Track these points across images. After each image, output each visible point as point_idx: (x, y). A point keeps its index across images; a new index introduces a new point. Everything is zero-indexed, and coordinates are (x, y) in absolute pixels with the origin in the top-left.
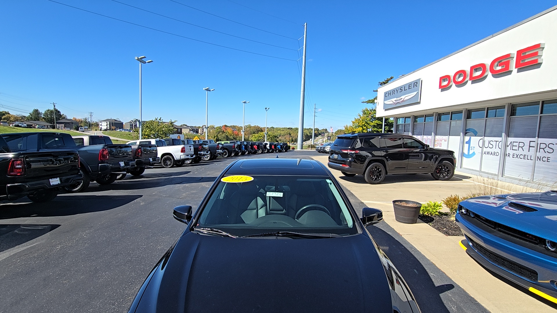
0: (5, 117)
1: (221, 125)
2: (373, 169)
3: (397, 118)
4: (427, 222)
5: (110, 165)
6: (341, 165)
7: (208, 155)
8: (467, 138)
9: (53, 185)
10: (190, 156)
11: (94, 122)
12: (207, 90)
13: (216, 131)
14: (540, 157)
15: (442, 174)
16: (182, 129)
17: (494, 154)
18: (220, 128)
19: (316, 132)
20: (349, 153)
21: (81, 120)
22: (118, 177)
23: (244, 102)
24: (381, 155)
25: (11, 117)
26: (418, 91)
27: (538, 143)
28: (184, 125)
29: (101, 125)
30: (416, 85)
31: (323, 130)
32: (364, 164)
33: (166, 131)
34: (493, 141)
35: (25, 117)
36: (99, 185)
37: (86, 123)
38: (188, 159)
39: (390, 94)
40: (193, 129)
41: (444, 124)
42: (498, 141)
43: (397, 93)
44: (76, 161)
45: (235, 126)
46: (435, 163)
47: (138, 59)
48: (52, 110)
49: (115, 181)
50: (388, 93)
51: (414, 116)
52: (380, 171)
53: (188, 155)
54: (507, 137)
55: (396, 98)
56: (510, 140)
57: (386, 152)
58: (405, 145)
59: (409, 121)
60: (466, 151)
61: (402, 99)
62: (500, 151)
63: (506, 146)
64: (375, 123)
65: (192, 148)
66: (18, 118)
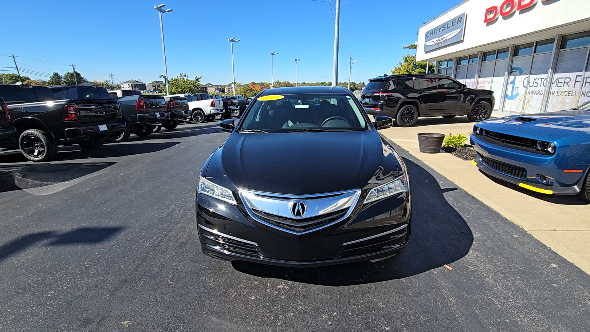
0: (26, 82)
1: (248, 83)
2: (406, 112)
3: (439, 62)
4: (450, 152)
5: (147, 115)
6: (373, 109)
7: (238, 111)
8: (512, 78)
9: (102, 131)
10: (220, 110)
11: (115, 84)
12: (232, 41)
13: (244, 89)
14: (585, 92)
15: (478, 116)
16: (208, 89)
17: (538, 93)
18: (247, 85)
19: (352, 86)
20: (380, 96)
21: (101, 83)
22: (154, 130)
23: (273, 54)
24: (414, 97)
25: (32, 82)
26: (462, 28)
27: (584, 77)
28: (209, 84)
29: (123, 87)
30: (461, 20)
31: (360, 83)
32: (395, 108)
33: (192, 88)
34: (538, 79)
35: (45, 82)
36: (138, 136)
37: (107, 86)
38: (218, 114)
39: (432, 33)
40: (219, 88)
41: (489, 63)
42: (544, 79)
43: (439, 32)
44: (117, 111)
45: (263, 83)
46: (471, 104)
47: (157, 9)
48: (72, 73)
49: (152, 134)
50: (429, 33)
51: (457, 57)
52: (413, 113)
53: (217, 110)
54: (554, 73)
55: (438, 38)
56: (557, 76)
57: (420, 94)
58: (441, 87)
59: (452, 64)
60: (509, 93)
61: (444, 38)
62: (544, 89)
63: (551, 83)
64: (418, 71)
65: (222, 102)
66: (39, 83)
